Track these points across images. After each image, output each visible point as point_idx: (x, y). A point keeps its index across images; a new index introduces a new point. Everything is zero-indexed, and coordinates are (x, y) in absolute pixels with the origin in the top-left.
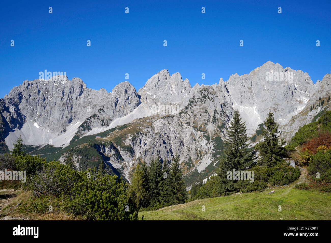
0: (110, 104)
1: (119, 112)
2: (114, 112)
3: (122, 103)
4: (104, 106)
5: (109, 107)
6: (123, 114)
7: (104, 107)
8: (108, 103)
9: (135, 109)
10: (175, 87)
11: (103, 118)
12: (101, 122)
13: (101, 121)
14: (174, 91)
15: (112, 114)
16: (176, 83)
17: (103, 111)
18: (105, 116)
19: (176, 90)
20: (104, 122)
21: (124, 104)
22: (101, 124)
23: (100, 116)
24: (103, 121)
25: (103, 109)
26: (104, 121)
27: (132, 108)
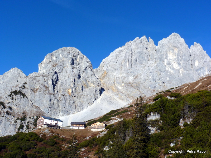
0: (40, 82)
1: (63, 102)
2: (50, 101)
3: (68, 84)
4: (26, 86)
5: (37, 88)
6: (73, 106)
7: (24, 87)
8: (35, 79)
9: (95, 99)
10: (175, 57)
11: (22, 112)
12: (19, 121)
13: (18, 119)
14: (176, 66)
15: (47, 104)
16: (176, 50)
17: (22, 96)
18: (27, 109)
19: (179, 64)
20: (26, 122)
21: (72, 86)
22: (18, 126)
23: (14, 108)
24: (23, 119)
25: (23, 91)
26: (25, 120)
27: (89, 97)
